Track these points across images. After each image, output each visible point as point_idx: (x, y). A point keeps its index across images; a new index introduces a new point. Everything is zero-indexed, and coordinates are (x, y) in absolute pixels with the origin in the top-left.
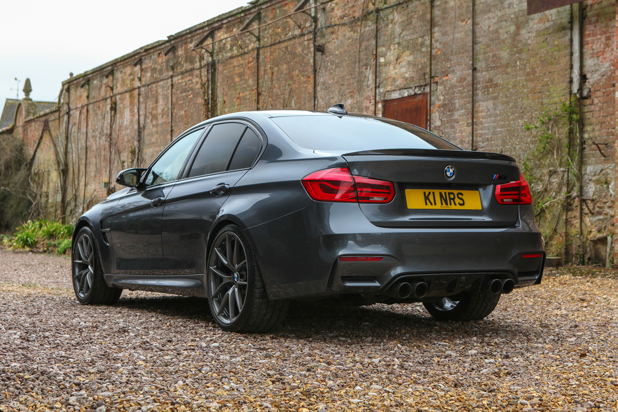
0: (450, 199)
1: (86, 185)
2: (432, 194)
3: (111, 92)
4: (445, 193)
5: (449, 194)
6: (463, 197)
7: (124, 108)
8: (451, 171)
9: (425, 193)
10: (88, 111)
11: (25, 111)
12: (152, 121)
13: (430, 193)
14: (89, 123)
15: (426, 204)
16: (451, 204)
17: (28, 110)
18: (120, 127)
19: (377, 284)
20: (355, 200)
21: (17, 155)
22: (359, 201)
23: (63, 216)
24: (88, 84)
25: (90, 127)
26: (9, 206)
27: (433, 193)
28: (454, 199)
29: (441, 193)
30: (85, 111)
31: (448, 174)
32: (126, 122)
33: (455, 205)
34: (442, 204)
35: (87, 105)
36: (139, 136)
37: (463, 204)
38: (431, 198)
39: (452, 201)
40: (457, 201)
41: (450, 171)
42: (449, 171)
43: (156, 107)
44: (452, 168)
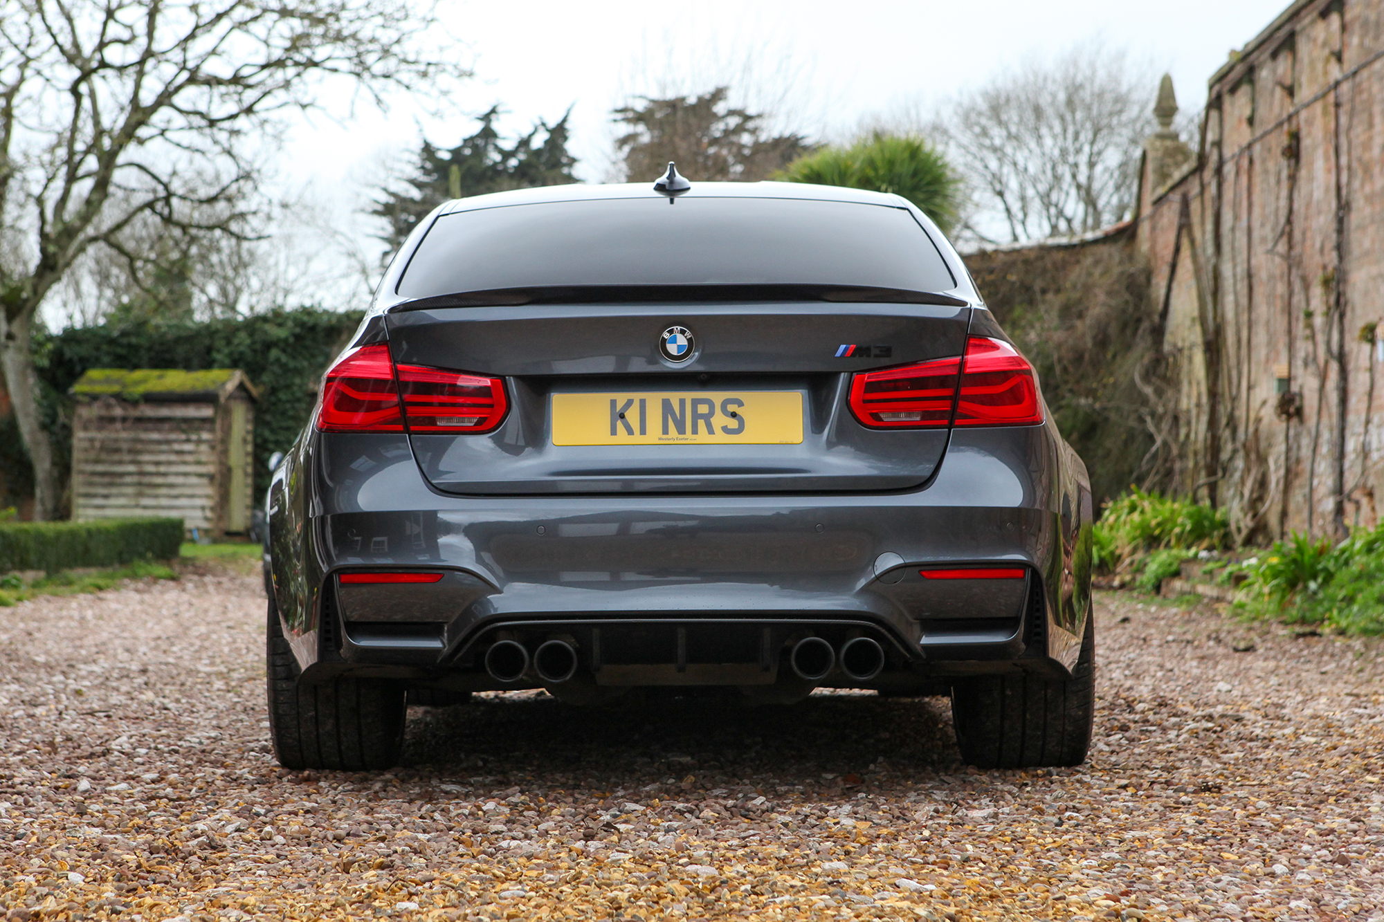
0: (696, 416)
1: (1249, 388)
2: (636, 406)
3: (1287, 101)
4: (682, 402)
5: (695, 402)
6: (739, 410)
7: (1315, 148)
8: (682, 340)
9: (613, 403)
10: (1251, 162)
11: (1155, 171)
12: (1362, 185)
13: (629, 403)
14: (1256, 198)
15: (614, 432)
16: (695, 431)
17: (1162, 166)
18: (1308, 205)
19: (436, 644)
20: (401, 427)
21: (1127, 302)
22: (412, 428)
23: (1212, 479)
24: (1252, 82)
25: (1257, 211)
26: (1100, 452)
27: (643, 403)
28: (707, 418)
29: (666, 405)
30: (1245, 163)
31: (672, 349)
32: (1318, 194)
33: (711, 431)
34: (665, 431)
35: (1250, 146)
36: (1340, 231)
37: (739, 430)
38: (633, 416)
39: (701, 423)
40: (719, 420)
41: (678, 341)
42: (674, 341)
43: (1371, 138)
44: (683, 332)
